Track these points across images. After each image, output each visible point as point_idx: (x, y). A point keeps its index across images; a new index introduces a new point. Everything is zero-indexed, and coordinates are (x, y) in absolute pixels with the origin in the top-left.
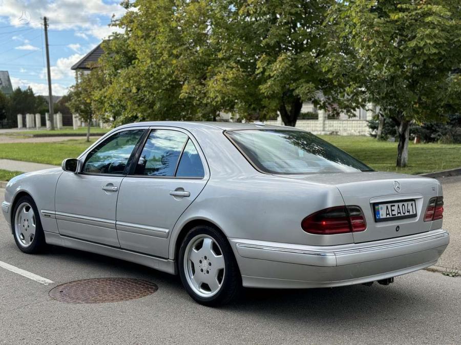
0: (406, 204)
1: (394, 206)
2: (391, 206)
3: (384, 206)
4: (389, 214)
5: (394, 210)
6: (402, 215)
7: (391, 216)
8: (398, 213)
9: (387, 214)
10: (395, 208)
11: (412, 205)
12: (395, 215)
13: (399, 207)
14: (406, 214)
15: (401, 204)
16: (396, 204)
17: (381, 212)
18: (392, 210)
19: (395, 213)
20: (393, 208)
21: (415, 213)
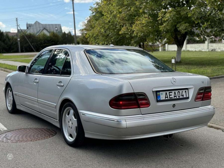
0: (181, 91)
1: (172, 92)
2: (169, 93)
3: (164, 93)
4: (167, 97)
5: (171, 95)
6: (178, 97)
7: (169, 98)
8: (174, 97)
9: (166, 97)
10: (173, 94)
11: (186, 92)
12: (172, 98)
13: (175, 93)
14: (180, 97)
15: (176, 92)
16: (173, 92)
17: (161, 96)
18: (170, 95)
19: (172, 96)
20: (170, 94)
21: (187, 96)
